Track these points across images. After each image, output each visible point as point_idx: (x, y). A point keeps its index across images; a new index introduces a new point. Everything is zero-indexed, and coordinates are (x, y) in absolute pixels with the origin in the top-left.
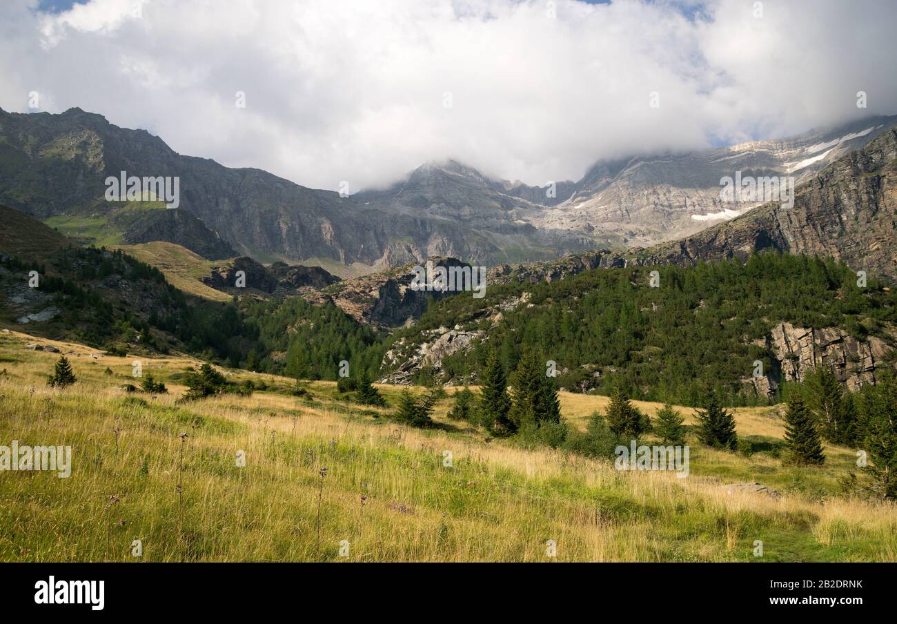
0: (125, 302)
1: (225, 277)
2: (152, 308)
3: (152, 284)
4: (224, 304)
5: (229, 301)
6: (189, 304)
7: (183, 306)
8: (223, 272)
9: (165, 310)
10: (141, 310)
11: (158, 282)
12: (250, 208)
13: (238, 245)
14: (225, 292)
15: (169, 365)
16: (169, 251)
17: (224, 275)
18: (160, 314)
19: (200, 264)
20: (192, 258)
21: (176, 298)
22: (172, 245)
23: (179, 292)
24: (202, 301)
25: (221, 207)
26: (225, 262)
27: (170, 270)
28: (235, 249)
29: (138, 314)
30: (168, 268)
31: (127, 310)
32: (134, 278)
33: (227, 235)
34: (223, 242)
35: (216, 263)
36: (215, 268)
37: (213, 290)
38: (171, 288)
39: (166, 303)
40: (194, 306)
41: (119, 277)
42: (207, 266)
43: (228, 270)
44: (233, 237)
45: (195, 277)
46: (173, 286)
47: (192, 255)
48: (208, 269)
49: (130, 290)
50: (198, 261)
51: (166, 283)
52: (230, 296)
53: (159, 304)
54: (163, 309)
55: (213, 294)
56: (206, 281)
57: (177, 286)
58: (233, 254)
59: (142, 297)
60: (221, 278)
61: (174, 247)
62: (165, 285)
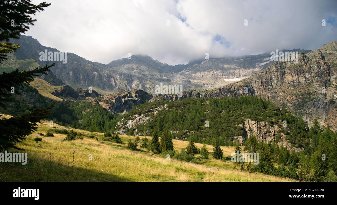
0: (24, 100)
1: (60, 92)
2: (34, 103)
3: (34, 94)
4: (59, 102)
5: (61, 101)
6: (47, 101)
7: (45, 102)
8: (59, 90)
9: (38, 104)
10: (30, 103)
11: (36, 93)
12: (69, 67)
13: (64, 80)
14: (60, 97)
15: (47, 126)
16: (39, 82)
17: (60, 91)
18: (37, 105)
19: (51, 87)
20: (48, 85)
21: (42, 99)
22: (41, 79)
23: (44, 97)
24: (51, 100)
25: (58, 66)
26: (60, 87)
27: (40, 89)
28: (63, 82)
29: (28, 105)
30: (39, 88)
31: (25, 103)
32: (27, 92)
33: (60, 76)
34: (59, 79)
35: (57, 87)
36: (57, 89)
37: (55, 97)
38: (41, 96)
39: (39, 101)
40: (48, 102)
41: (22, 91)
42: (53, 88)
43: (61, 90)
44: (63, 77)
45: (49, 92)
46: (41, 95)
47: (48, 84)
48: (54, 89)
49: (26, 96)
50: (50, 86)
51: (39, 94)
52: (62, 99)
53: (36, 101)
54: (38, 103)
55: (55, 98)
56: (53, 93)
57: (43, 95)
58: (63, 84)
59: (30, 99)
60: (58, 92)
61: (41, 80)
62: (38, 95)
